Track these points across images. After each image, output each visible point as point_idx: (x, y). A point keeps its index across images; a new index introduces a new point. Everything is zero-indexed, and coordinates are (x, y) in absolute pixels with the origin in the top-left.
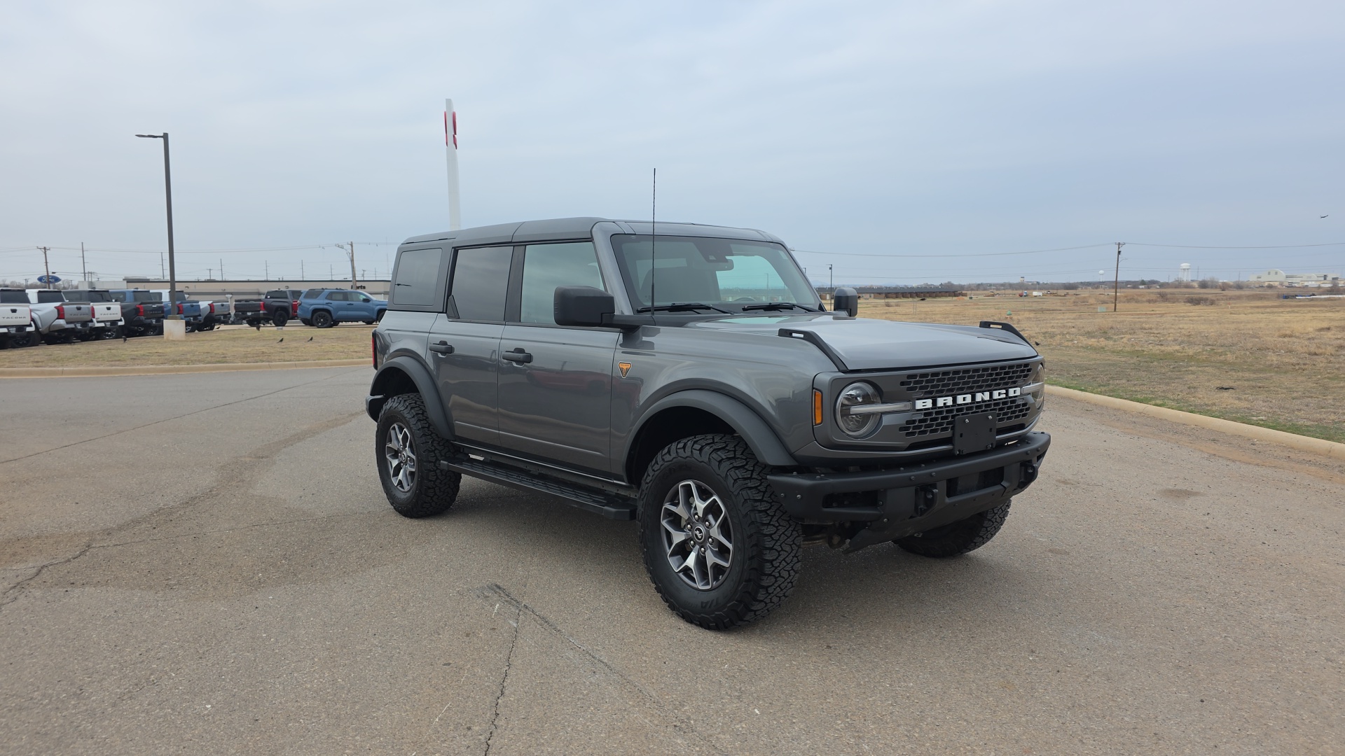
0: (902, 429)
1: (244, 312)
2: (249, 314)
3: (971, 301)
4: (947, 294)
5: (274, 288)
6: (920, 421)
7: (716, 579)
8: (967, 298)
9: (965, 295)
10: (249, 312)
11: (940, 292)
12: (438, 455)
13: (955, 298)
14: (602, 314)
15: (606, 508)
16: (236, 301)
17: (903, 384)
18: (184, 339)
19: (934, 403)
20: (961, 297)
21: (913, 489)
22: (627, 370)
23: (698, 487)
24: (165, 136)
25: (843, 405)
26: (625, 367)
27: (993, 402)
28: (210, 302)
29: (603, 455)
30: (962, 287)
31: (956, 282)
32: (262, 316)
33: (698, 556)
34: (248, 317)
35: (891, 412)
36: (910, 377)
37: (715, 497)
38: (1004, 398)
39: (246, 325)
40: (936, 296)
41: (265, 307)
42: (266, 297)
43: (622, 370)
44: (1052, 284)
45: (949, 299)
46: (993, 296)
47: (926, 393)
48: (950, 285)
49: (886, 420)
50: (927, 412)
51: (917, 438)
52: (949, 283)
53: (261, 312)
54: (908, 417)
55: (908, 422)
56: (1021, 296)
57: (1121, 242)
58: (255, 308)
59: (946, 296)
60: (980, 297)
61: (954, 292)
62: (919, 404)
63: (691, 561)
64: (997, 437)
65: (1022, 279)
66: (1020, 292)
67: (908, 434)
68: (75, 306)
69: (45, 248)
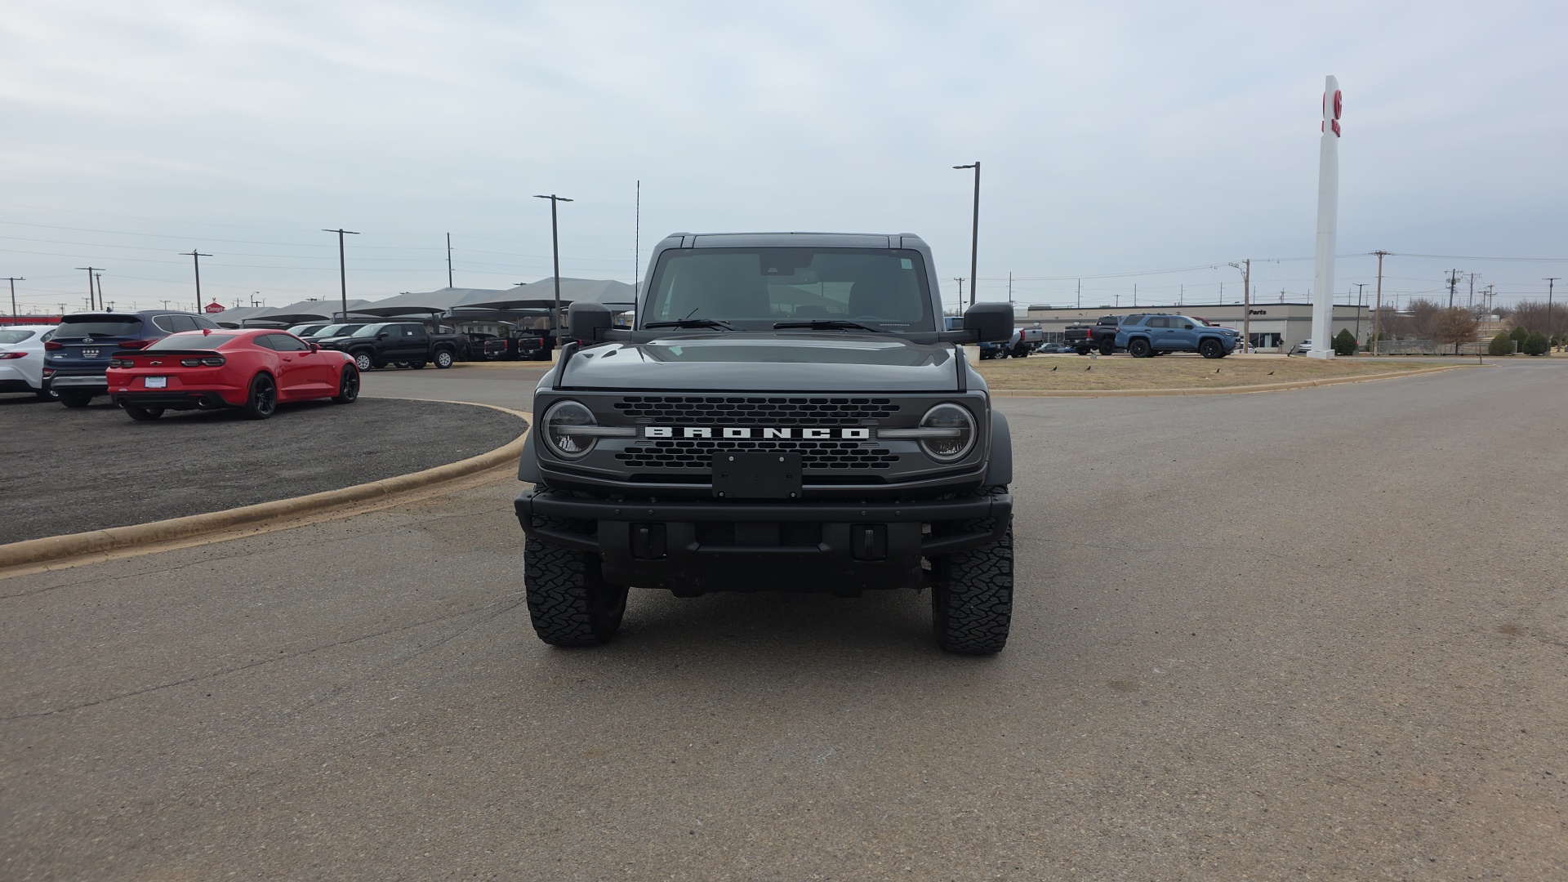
0: (619, 456)
1: (1072, 340)
2: (1077, 341)
5: (1106, 314)
6: (647, 450)
16: (1067, 328)
17: (617, 406)
19: (678, 432)
24: (977, 165)
25: (552, 422)
27: (798, 442)
28: (1022, 329)
32: (1088, 344)
34: (1077, 345)
35: (614, 438)
36: (626, 399)
38: (830, 440)
39: (1075, 356)
41: (1092, 334)
42: (1098, 324)
47: (657, 420)
49: (602, 445)
50: (662, 442)
51: (645, 469)
53: (1088, 339)
54: (631, 443)
55: (627, 450)
58: (1082, 335)
62: (650, 432)
64: (804, 486)
67: (628, 463)
69: (960, 279)
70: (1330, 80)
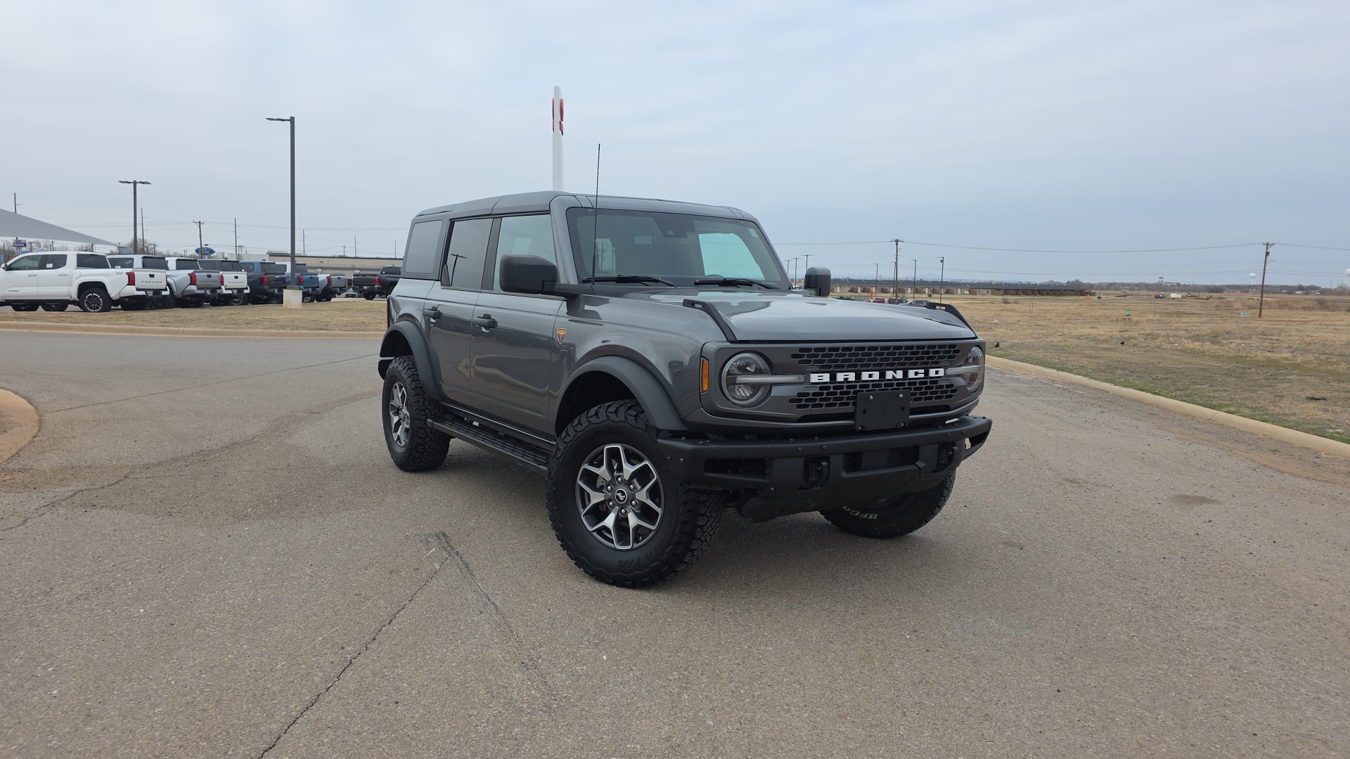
0: (792, 401)
1: (361, 286)
2: (365, 288)
3: (1099, 300)
4: (1074, 293)
5: (389, 264)
6: (814, 394)
7: (636, 540)
8: (1095, 298)
9: (1094, 294)
10: (365, 286)
11: (1065, 290)
12: (428, 414)
13: (1081, 297)
14: (543, 282)
15: (541, 467)
16: (354, 275)
17: (794, 356)
18: (300, 308)
19: (833, 377)
20: (1088, 296)
21: (801, 461)
22: (564, 336)
23: (626, 451)
24: (292, 120)
25: (729, 373)
26: (562, 334)
27: (907, 382)
28: (328, 275)
29: (543, 417)
30: (1091, 286)
31: (1085, 280)
32: (376, 290)
33: (617, 517)
34: (364, 291)
35: (785, 385)
36: (802, 350)
37: (646, 462)
38: (923, 378)
39: (363, 300)
40: (1060, 295)
41: (380, 281)
42: (382, 273)
43: (559, 335)
44: (1194, 286)
45: (1075, 298)
46: (1125, 296)
47: (822, 367)
48: (1078, 283)
49: (776, 392)
50: (823, 386)
51: (810, 411)
52: (1077, 281)
53: (376, 286)
54: (801, 389)
55: (799, 394)
56: (1157, 297)
57: (1270, 242)
58: (370, 283)
59: (1072, 295)
60: (1110, 297)
61: (1081, 291)
62: (814, 378)
63: (609, 521)
64: (910, 417)
65: (1161, 280)
66: (1156, 293)
67: (799, 407)
68: (206, 274)
69: (200, 222)
70: (557, 89)
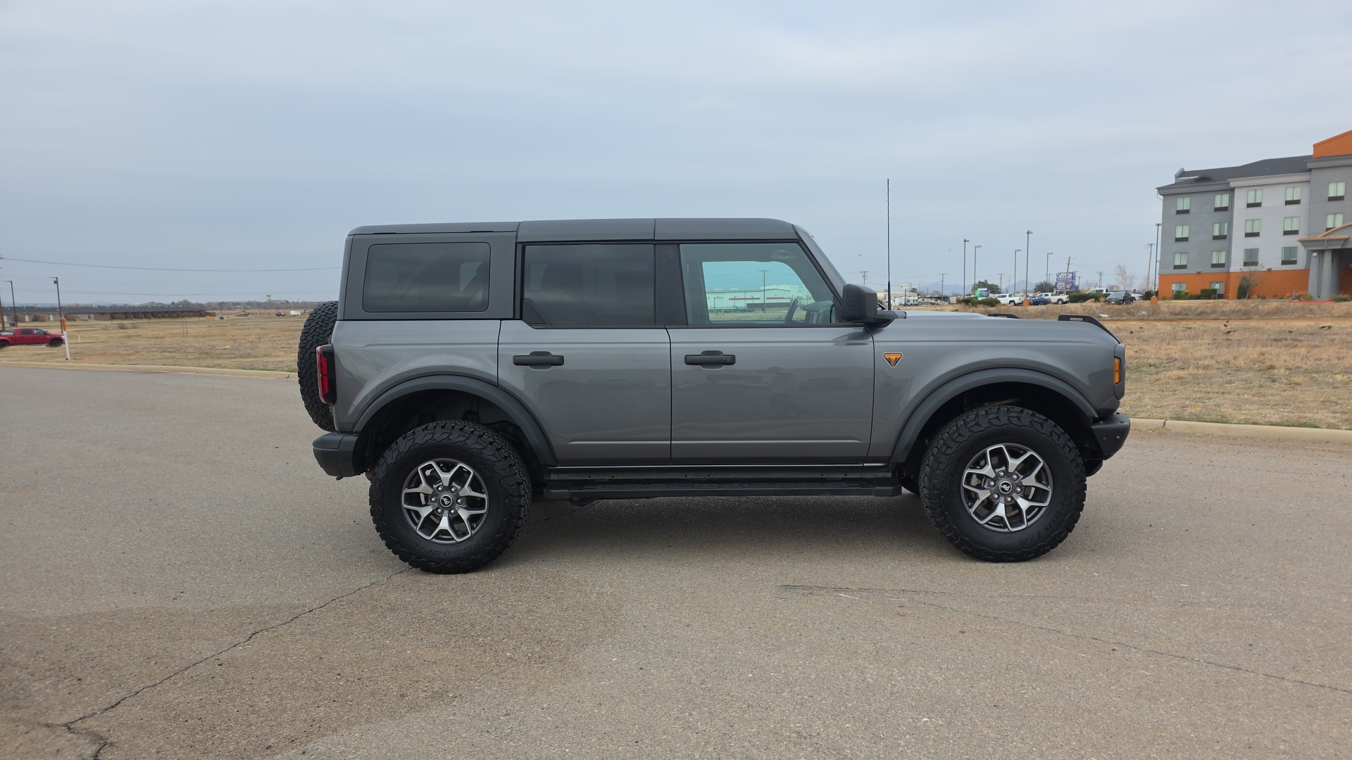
3: (222, 321)
4: (192, 314)
8: (217, 318)
9: (214, 315)
11: (182, 312)
13: (202, 319)
20: (208, 317)
30: (209, 305)
31: (193, 300)
40: (178, 316)
45: (196, 319)
46: (246, 315)
48: (186, 303)
52: (185, 301)
56: (278, 315)
59: (190, 316)
60: (231, 317)
61: (199, 312)
66: (274, 311)
